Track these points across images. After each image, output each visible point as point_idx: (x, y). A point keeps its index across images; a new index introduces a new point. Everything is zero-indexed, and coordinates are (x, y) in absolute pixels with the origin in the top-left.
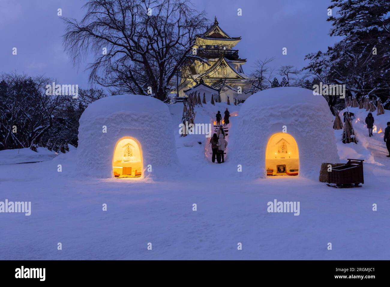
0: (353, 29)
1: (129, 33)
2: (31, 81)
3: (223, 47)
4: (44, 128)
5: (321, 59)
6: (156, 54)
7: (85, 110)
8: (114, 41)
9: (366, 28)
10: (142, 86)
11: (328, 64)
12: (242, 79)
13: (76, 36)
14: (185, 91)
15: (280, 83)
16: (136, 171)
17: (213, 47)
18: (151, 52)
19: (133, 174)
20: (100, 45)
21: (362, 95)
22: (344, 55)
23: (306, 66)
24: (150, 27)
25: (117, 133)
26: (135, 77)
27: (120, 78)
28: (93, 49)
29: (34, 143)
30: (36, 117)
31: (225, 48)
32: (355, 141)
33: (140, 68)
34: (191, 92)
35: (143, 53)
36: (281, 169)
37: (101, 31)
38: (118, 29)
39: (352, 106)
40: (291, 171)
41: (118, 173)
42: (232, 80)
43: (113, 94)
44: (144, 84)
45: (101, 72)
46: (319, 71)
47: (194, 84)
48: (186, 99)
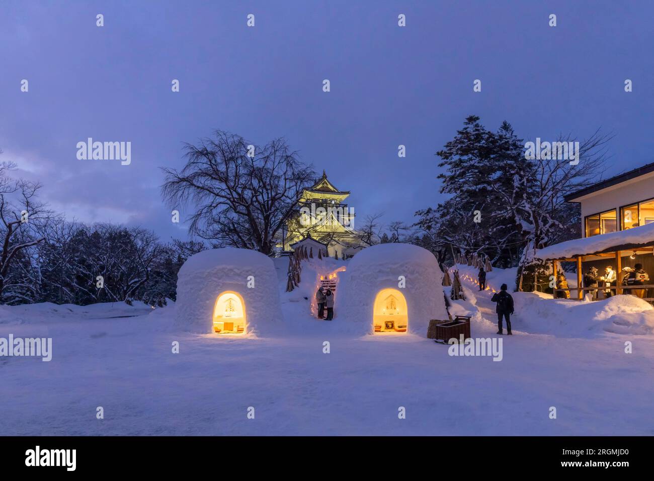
0: (463, 187)
1: (232, 184)
2: (126, 232)
3: (331, 200)
4: (139, 281)
5: (430, 216)
6: (261, 206)
7: (185, 263)
8: (215, 192)
9: (475, 187)
10: (245, 239)
11: (438, 221)
12: (351, 234)
13: (175, 186)
14: (291, 245)
15: (389, 238)
16: (238, 326)
17: (321, 201)
18: (256, 204)
19: (235, 329)
20: (201, 196)
21: (470, 253)
22: (453, 212)
23: (417, 223)
24: (254, 179)
25: (219, 288)
26: (238, 229)
27: (222, 231)
28: (194, 200)
29: (129, 296)
30: (131, 269)
31: (333, 202)
32: (463, 297)
33: (243, 220)
34: (297, 246)
35: (247, 205)
36: (389, 325)
37: (203, 182)
38: (221, 180)
39: (461, 263)
40: (399, 327)
41: (219, 328)
42: (340, 234)
43: (215, 247)
44: (248, 237)
45: (202, 224)
46: (429, 228)
47: (301, 238)
48: (292, 253)
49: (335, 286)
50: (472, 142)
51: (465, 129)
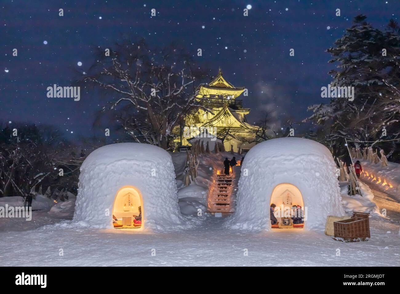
0: (354, 82)
2: (34, 128)
3: (227, 96)
4: (44, 175)
9: (366, 82)
11: (331, 115)
12: (246, 129)
14: (188, 140)
17: (217, 97)
21: (365, 147)
22: (346, 107)
30: (37, 164)
31: (229, 98)
32: (358, 192)
34: (194, 140)
35: (147, 101)
36: (286, 222)
39: (356, 158)
42: (236, 129)
44: (147, 132)
48: (189, 148)
49: (231, 181)
50: (361, 39)
51: (354, 27)
